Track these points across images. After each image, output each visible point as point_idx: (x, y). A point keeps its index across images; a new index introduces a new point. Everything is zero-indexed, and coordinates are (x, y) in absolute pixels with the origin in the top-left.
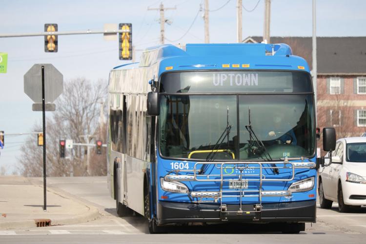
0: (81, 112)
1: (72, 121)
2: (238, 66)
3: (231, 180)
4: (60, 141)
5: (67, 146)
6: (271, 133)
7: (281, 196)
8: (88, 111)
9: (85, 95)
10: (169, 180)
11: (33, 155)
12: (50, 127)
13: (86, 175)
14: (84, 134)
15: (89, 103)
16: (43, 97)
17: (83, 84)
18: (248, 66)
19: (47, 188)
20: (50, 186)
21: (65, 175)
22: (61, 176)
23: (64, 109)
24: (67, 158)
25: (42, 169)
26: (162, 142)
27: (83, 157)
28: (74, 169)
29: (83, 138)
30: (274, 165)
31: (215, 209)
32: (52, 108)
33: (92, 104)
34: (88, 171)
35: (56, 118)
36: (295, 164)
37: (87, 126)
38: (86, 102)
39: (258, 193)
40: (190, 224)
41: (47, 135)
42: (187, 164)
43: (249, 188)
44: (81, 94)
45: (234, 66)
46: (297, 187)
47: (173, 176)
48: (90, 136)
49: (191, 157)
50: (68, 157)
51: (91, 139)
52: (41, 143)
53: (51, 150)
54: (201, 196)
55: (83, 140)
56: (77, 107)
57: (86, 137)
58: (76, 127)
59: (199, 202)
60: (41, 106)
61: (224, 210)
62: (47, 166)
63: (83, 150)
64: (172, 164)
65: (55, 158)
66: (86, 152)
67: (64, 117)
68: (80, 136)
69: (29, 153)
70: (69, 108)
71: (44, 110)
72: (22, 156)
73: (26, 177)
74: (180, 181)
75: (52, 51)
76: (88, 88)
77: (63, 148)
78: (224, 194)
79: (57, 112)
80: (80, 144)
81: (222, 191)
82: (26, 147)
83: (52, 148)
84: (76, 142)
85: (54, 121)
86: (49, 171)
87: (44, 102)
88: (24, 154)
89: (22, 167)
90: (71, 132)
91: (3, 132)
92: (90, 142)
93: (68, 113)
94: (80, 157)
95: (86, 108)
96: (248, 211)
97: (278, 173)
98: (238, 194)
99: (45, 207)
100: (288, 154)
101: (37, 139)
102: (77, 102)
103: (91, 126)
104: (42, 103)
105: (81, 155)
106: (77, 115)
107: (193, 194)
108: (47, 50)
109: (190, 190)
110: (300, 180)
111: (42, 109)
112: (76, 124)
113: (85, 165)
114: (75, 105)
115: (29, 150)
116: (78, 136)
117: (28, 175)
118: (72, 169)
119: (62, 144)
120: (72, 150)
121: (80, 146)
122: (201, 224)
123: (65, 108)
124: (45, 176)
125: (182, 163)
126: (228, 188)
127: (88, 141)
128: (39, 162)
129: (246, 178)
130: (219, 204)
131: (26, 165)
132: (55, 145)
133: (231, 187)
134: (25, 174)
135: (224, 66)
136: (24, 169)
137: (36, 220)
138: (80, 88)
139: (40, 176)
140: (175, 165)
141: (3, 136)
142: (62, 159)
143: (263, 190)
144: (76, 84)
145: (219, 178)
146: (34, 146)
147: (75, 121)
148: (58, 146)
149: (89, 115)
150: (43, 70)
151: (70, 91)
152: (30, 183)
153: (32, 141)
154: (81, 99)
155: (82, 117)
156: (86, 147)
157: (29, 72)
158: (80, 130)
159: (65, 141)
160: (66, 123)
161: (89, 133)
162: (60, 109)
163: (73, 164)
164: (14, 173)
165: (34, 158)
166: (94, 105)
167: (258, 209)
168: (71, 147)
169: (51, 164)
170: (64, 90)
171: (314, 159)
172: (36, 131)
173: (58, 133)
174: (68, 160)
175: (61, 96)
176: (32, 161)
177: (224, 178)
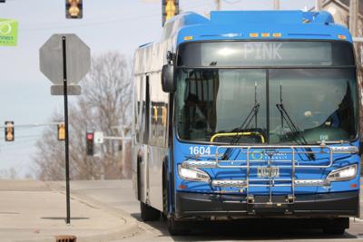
0: (114, 96)
1: (102, 107)
2: (268, 35)
3: (259, 167)
4: (87, 134)
5: (96, 141)
6: (307, 113)
7: (318, 186)
8: (123, 94)
9: (119, 73)
10: (188, 167)
11: (51, 152)
12: (73, 115)
13: (121, 178)
14: (117, 124)
15: (124, 84)
16: (65, 77)
17: (115, 59)
18: (279, 35)
19: (71, 196)
20: (75, 193)
21: (93, 178)
22: (88, 179)
23: (91, 92)
24: (95, 155)
25: (64, 170)
26: (181, 123)
27: (116, 154)
28: (106, 170)
29: (116, 130)
30: (309, 150)
31: (241, 201)
32: (76, 91)
33: (127, 85)
34: (123, 172)
35: (82, 104)
36: (333, 148)
37: (121, 115)
38: (119, 83)
39: (290, 182)
40: (213, 218)
41: (70, 126)
42: (209, 148)
43: (280, 176)
44: (114, 72)
45: (263, 35)
46: (337, 175)
47: (191, 162)
48: (125, 127)
49: (214, 141)
50: (98, 154)
51: (127, 131)
52: (62, 136)
53: (76, 145)
54: (223, 185)
55: (116, 133)
56: (108, 90)
57: (121, 128)
58: (107, 116)
59: (222, 192)
60: (63, 89)
61: (250, 201)
62: (71, 166)
63: (116, 145)
64: (191, 148)
65: (80, 156)
66: (120, 148)
67: (92, 103)
68: (112, 127)
69: (47, 150)
70: (98, 91)
71: (65, 94)
72: (37, 153)
73: (44, 181)
74: (200, 168)
75: (75, 17)
76: (123, 64)
77: (90, 142)
78: (250, 183)
79: (83, 96)
80: (113, 138)
81: (248, 180)
82: (42, 141)
83: (77, 142)
84: (108, 135)
85: (78, 108)
86: (73, 173)
87: (65, 83)
88: (40, 151)
89: (38, 168)
90: (101, 121)
91: (13, 123)
92: (126, 134)
93: (97, 98)
94: (113, 155)
95: (120, 90)
96: (279, 202)
97: (314, 159)
98: (268, 183)
99: (68, 220)
100: (327, 137)
101: (56, 132)
102: (109, 83)
103: (126, 114)
104: (63, 84)
105: (114, 151)
106: (108, 99)
107: (215, 182)
108: (69, 16)
109: (212, 179)
110: (340, 167)
111: (63, 92)
112: (107, 112)
113: (119, 164)
114: (106, 87)
115: (47, 147)
116: (109, 126)
117: (46, 178)
118: (102, 171)
119: (90, 137)
120: (102, 145)
121: (113, 140)
122: (225, 218)
123: (92, 90)
124: (68, 180)
125: (202, 147)
126: (256, 176)
127: (123, 133)
128: (60, 161)
129: (276, 164)
130: (244, 195)
131: (42, 165)
132: (81, 139)
133: (259, 174)
134: (42, 178)
135: (251, 35)
136: (41, 171)
137: (56, 237)
138: (112, 65)
139: (62, 180)
140: (194, 150)
141: (13, 129)
142: (89, 157)
143: (297, 178)
144: (107, 60)
145: (245, 164)
146: (53, 141)
147: (106, 107)
148: (84, 141)
149: (123, 99)
150: (64, 42)
151: (99, 69)
152: (48, 188)
153: (51, 134)
154: (113, 79)
155: (115, 103)
156: (120, 141)
157: (46, 45)
158: (112, 118)
159: (93, 134)
160: (94, 111)
161: (124, 123)
162: (86, 92)
163: (104, 164)
164: (28, 176)
165: (53, 155)
166: (130, 86)
167: (291, 201)
168: (102, 141)
169: (76, 164)
170: (92, 68)
171: (357, 143)
172: (55, 121)
173: (83, 123)
174: (98, 158)
175: (88, 76)
176: (50, 160)
177: (251, 164)
